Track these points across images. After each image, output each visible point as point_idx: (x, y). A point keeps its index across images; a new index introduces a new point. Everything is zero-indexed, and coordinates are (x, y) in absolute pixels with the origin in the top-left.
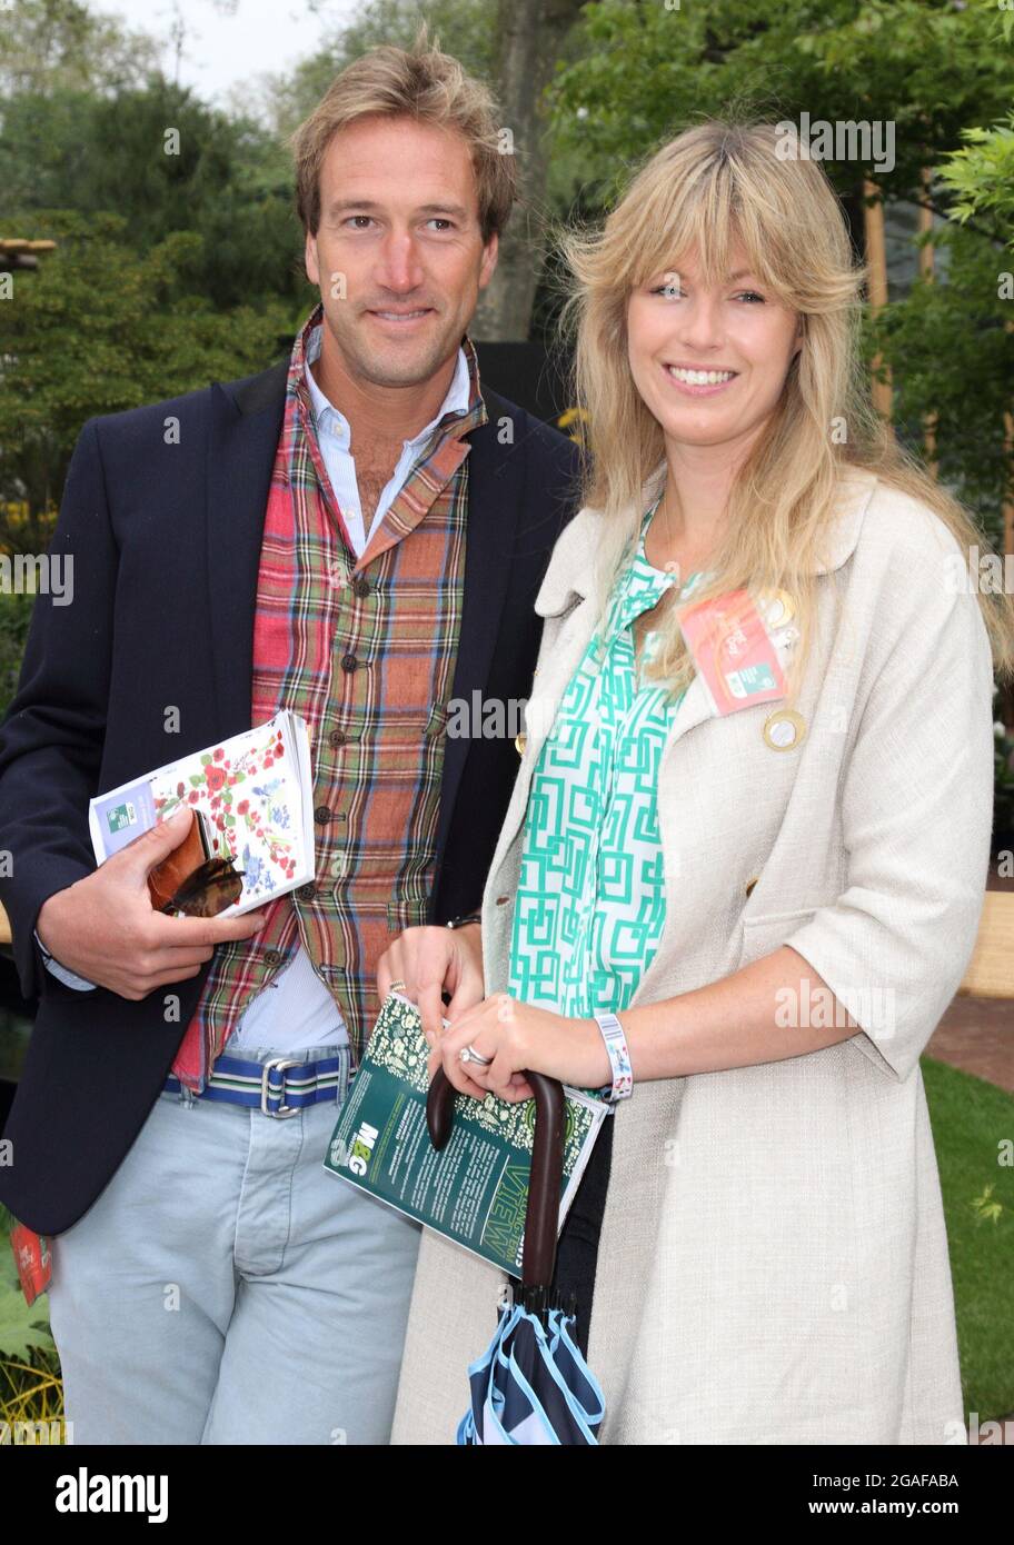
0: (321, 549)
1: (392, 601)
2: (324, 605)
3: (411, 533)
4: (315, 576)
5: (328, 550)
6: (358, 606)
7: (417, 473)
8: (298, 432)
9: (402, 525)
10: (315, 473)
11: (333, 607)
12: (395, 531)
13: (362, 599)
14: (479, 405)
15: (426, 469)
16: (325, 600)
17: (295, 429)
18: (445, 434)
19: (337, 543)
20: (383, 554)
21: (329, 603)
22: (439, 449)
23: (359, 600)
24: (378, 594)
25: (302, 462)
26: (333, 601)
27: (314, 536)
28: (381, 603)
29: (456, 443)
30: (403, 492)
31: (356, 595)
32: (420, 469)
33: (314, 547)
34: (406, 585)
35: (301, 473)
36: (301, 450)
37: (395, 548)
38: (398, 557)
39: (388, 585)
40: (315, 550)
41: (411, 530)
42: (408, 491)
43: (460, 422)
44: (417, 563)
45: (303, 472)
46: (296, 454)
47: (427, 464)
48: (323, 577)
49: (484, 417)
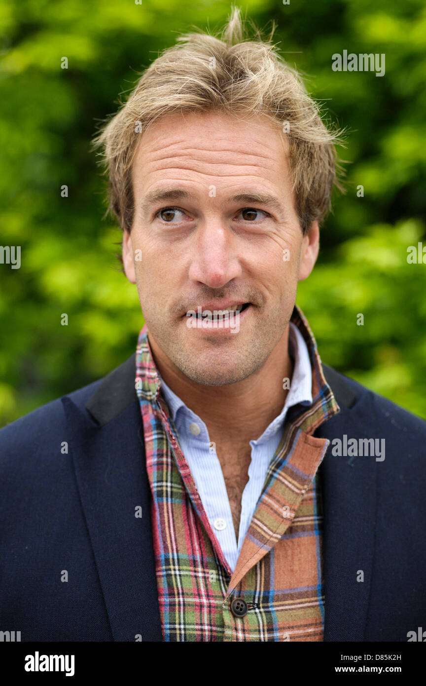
0: (192, 568)
1: (274, 615)
2: (202, 630)
3: (281, 541)
4: (188, 600)
5: (200, 569)
6: (240, 627)
7: (276, 475)
8: (158, 439)
9: (271, 533)
10: (183, 485)
11: (211, 631)
12: (263, 540)
13: (242, 618)
14: (326, 393)
15: (286, 470)
16: (202, 624)
17: (155, 437)
18: (297, 429)
19: (208, 559)
20: (256, 566)
21: (206, 627)
22: (294, 446)
23: (239, 622)
24: (257, 610)
25: (167, 472)
26: (211, 625)
27: (184, 556)
28: (262, 620)
29: (312, 438)
30: (265, 497)
31: (235, 617)
32: (279, 471)
33: (185, 568)
34: (286, 597)
35: (167, 486)
36: (164, 459)
37: (266, 559)
38: (272, 568)
39: (266, 599)
40: (187, 570)
41: (279, 537)
42: (270, 496)
43: (310, 413)
44: (292, 571)
45: (169, 484)
46: (160, 464)
47: (285, 464)
48: (197, 600)
49: (335, 407)
